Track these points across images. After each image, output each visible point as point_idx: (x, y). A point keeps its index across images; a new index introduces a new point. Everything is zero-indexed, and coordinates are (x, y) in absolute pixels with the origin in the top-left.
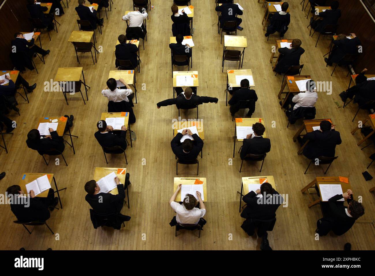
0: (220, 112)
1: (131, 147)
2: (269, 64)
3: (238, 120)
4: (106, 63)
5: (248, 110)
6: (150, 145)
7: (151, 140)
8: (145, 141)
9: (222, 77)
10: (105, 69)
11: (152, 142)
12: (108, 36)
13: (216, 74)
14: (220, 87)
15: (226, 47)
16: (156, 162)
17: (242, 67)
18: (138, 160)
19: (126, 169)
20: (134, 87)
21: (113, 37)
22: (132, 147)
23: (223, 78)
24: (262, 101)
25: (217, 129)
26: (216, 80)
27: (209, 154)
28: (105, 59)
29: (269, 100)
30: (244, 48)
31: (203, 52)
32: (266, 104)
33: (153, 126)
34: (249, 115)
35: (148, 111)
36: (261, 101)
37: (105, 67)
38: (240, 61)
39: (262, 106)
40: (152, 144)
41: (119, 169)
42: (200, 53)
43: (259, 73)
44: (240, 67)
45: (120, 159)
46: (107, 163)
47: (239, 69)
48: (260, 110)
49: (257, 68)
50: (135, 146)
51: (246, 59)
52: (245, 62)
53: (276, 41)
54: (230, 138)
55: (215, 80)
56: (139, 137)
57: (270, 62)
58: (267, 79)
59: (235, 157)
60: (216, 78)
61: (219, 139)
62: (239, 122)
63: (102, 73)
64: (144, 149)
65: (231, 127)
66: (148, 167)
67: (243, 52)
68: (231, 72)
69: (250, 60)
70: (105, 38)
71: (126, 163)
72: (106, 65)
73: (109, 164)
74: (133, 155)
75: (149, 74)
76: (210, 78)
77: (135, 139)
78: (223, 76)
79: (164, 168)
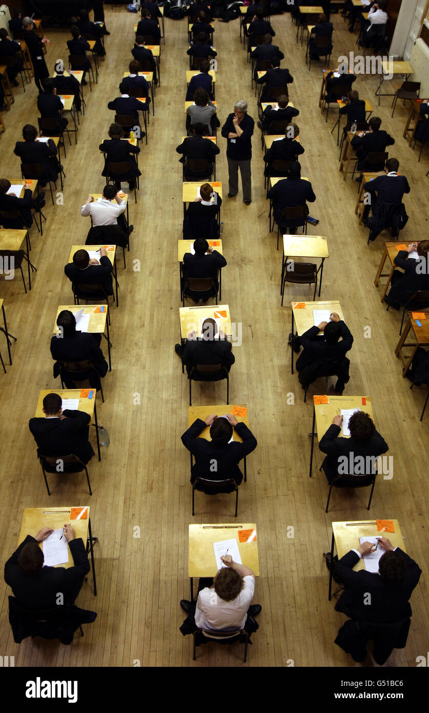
0: (279, 384)
1: (97, 460)
2: (373, 289)
3: (319, 400)
4: (51, 291)
5: (334, 379)
6: (138, 456)
7: (139, 446)
8: (127, 447)
9: (281, 316)
10: (48, 301)
11: (142, 448)
12: (55, 238)
13: (270, 310)
14: (278, 335)
15: (287, 257)
16: (150, 492)
17: (319, 296)
18: (112, 488)
19: (89, 507)
20: (106, 338)
21: (65, 240)
22: (100, 460)
23: (283, 317)
24: (362, 364)
25: (274, 420)
26: (270, 322)
27: (259, 473)
28: (47, 282)
29: (376, 360)
30: (323, 259)
31: (242, 267)
32: (371, 366)
33: (144, 417)
34: (338, 390)
35: (133, 385)
36: (361, 362)
37: (47, 297)
38: (316, 283)
39: (364, 373)
40: (142, 454)
41: (74, 510)
42: (237, 269)
43: (354, 306)
44: (316, 295)
45: (75, 484)
46: (49, 494)
47: (314, 301)
48: (361, 381)
49: (350, 297)
50: (106, 459)
51: (327, 279)
52: (326, 286)
53: (384, 245)
54: (301, 437)
55: (267, 322)
56: (115, 439)
57: (374, 286)
58: (370, 317)
59: (314, 475)
60: (270, 318)
61: (279, 442)
62: (321, 403)
63: (42, 311)
64: (124, 465)
65: (303, 416)
66: (134, 502)
67: (322, 266)
68: (300, 307)
69: (335, 280)
70: (50, 241)
71: (88, 490)
72: (50, 294)
73: (52, 496)
74: (102, 477)
75: (136, 312)
76: (257, 317)
77: (108, 444)
78: (283, 313)
79: (166, 503)
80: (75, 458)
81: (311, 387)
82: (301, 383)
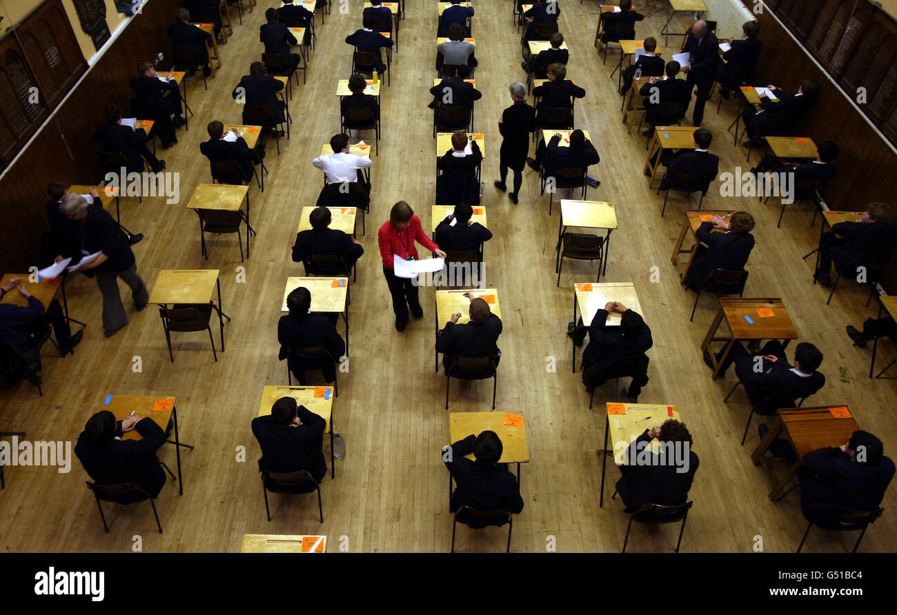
0: (557, 386)
1: (330, 477)
2: (671, 268)
3: (613, 409)
4: (273, 261)
6: (381, 474)
7: (383, 459)
8: (367, 460)
9: (557, 299)
10: (269, 272)
11: (386, 462)
12: (279, 195)
13: (543, 291)
14: (555, 323)
15: (566, 227)
16: (397, 521)
17: (604, 275)
18: (349, 515)
19: (326, 537)
20: (344, 318)
21: (290, 198)
22: (333, 477)
23: (560, 300)
24: (662, 362)
25: (552, 431)
26: (544, 306)
27: (535, 500)
28: (269, 249)
29: (678, 357)
30: (610, 231)
31: (507, 236)
32: (671, 364)
33: (388, 423)
35: (374, 382)
36: (659, 360)
37: (268, 268)
38: (601, 259)
39: (663, 373)
40: (386, 471)
41: (307, 540)
42: (501, 240)
43: (648, 289)
44: (601, 275)
45: (303, 507)
46: (269, 520)
47: (598, 282)
48: (660, 383)
49: (642, 277)
50: (341, 476)
51: (614, 253)
52: (612, 263)
53: (686, 214)
54: (587, 454)
55: (540, 306)
56: (352, 450)
57: (671, 264)
58: (668, 303)
59: (606, 504)
60: (543, 301)
61: (560, 459)
62: (617, 413)
63: (262, 285)
64: (364, 483)
65: (589, 427)
66: (376, 534)
67: (608, 238)
68: (586, 289)
69: (622, 257)
70: (272, 198)
71: (319, 516)
72: (271, 264)
73: (272, 523)
74: (336, 499)
75: (378, 289)
76: (528, 300)
77: (343, 456)
78: (560, 296)
79: (418, 536)
80: (306, 474)
81: (598, 390)
82: (585, 385)
